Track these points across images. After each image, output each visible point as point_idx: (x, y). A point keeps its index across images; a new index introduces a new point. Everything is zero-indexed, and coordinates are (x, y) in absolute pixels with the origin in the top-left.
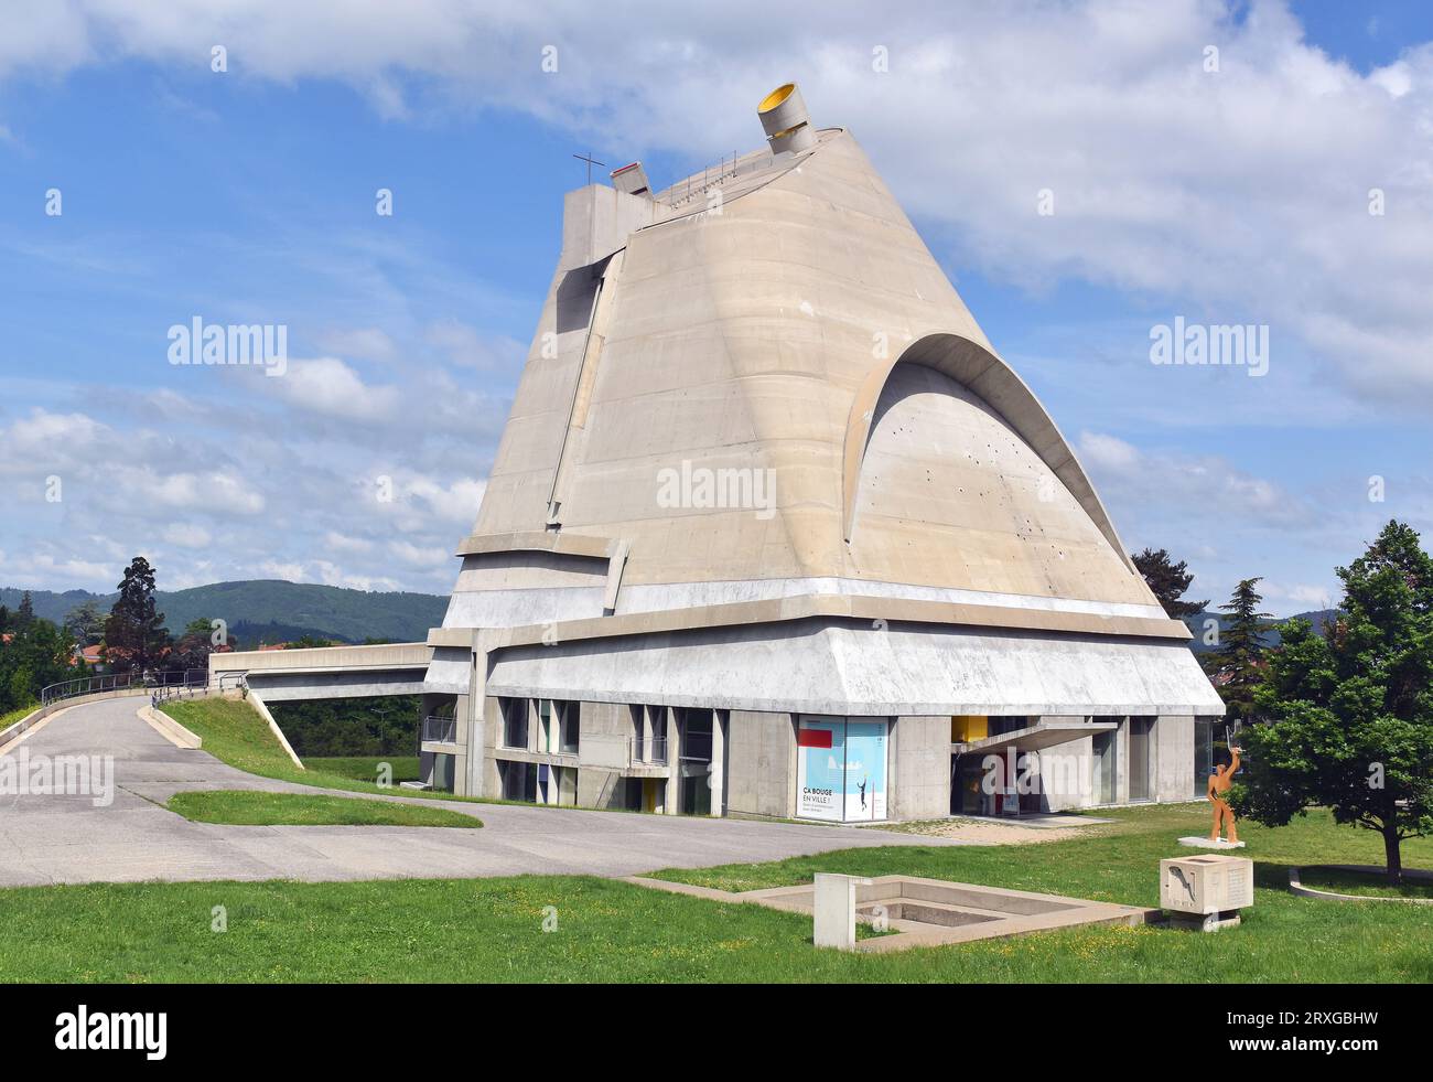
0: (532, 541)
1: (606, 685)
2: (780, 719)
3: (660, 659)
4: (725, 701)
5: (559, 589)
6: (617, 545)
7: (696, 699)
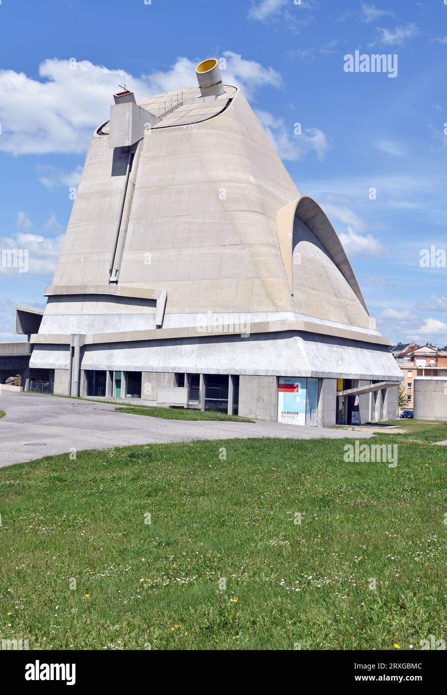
0: (102, 289)
1: (159, 363)
2: (270, 379)
3: (193, 351)
4: (236, 370)
5: (121, 314)
6: (160, 293)
7: (218, 370)
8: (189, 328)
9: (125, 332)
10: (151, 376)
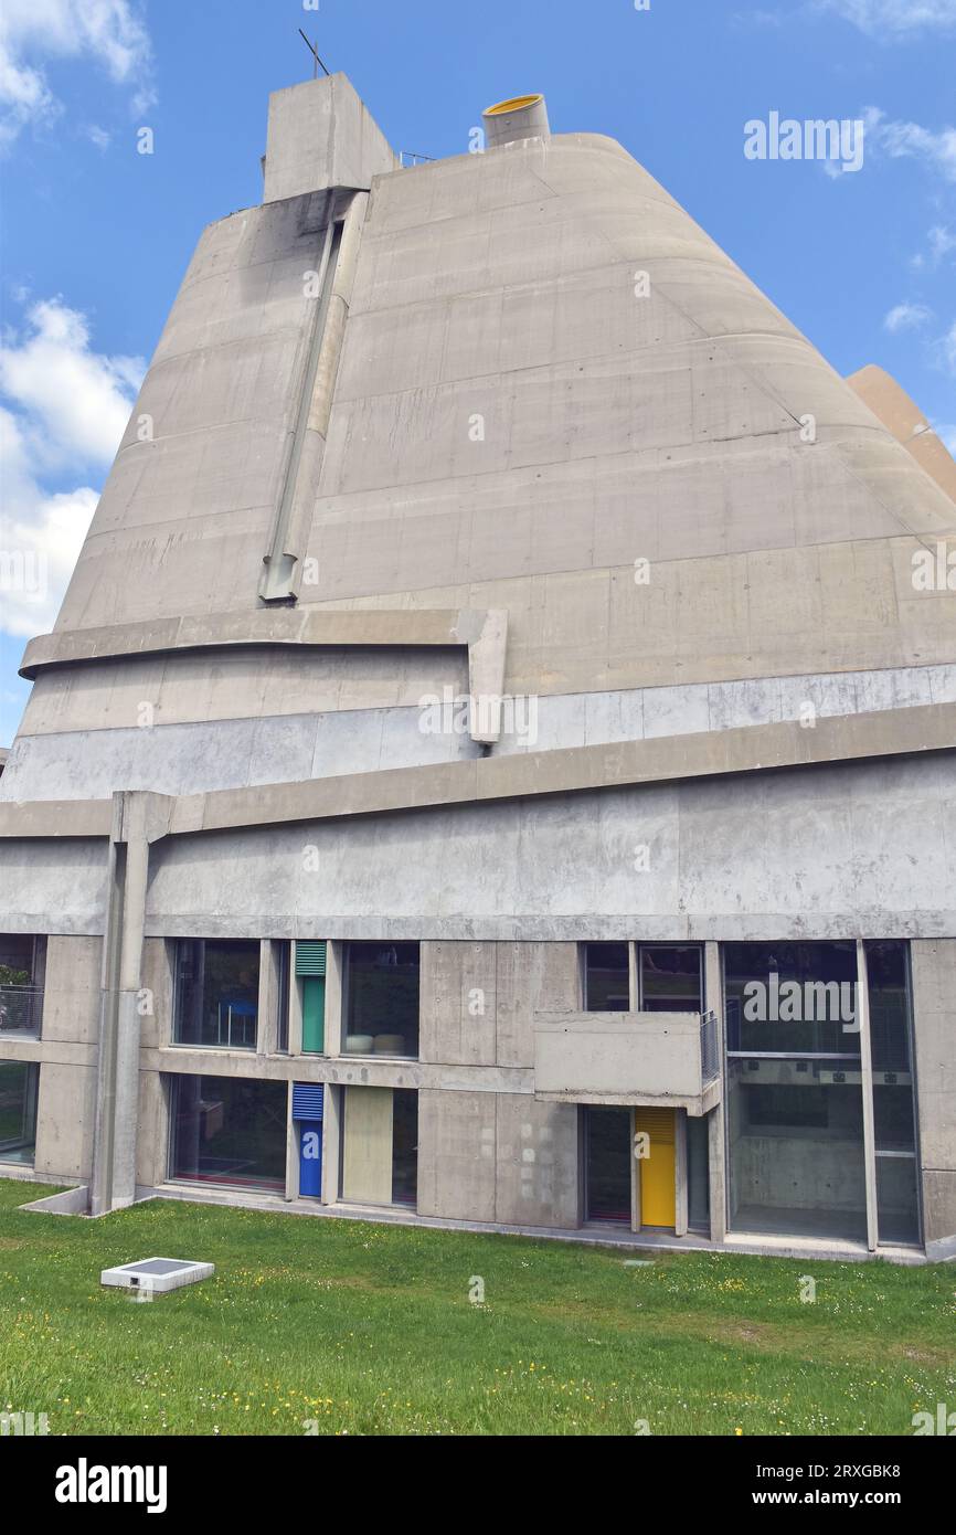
1: (498, 902)
4: (894, 919)
5: (318, 715)
6: (482, 618)
7: (799, 921)
8: (629, 745)
9: (339, 779)
10: (466, 961)
